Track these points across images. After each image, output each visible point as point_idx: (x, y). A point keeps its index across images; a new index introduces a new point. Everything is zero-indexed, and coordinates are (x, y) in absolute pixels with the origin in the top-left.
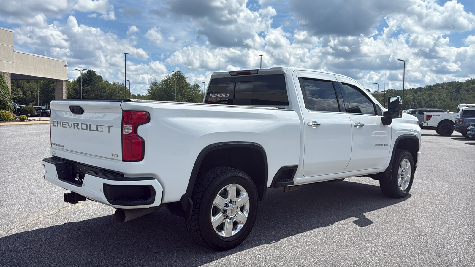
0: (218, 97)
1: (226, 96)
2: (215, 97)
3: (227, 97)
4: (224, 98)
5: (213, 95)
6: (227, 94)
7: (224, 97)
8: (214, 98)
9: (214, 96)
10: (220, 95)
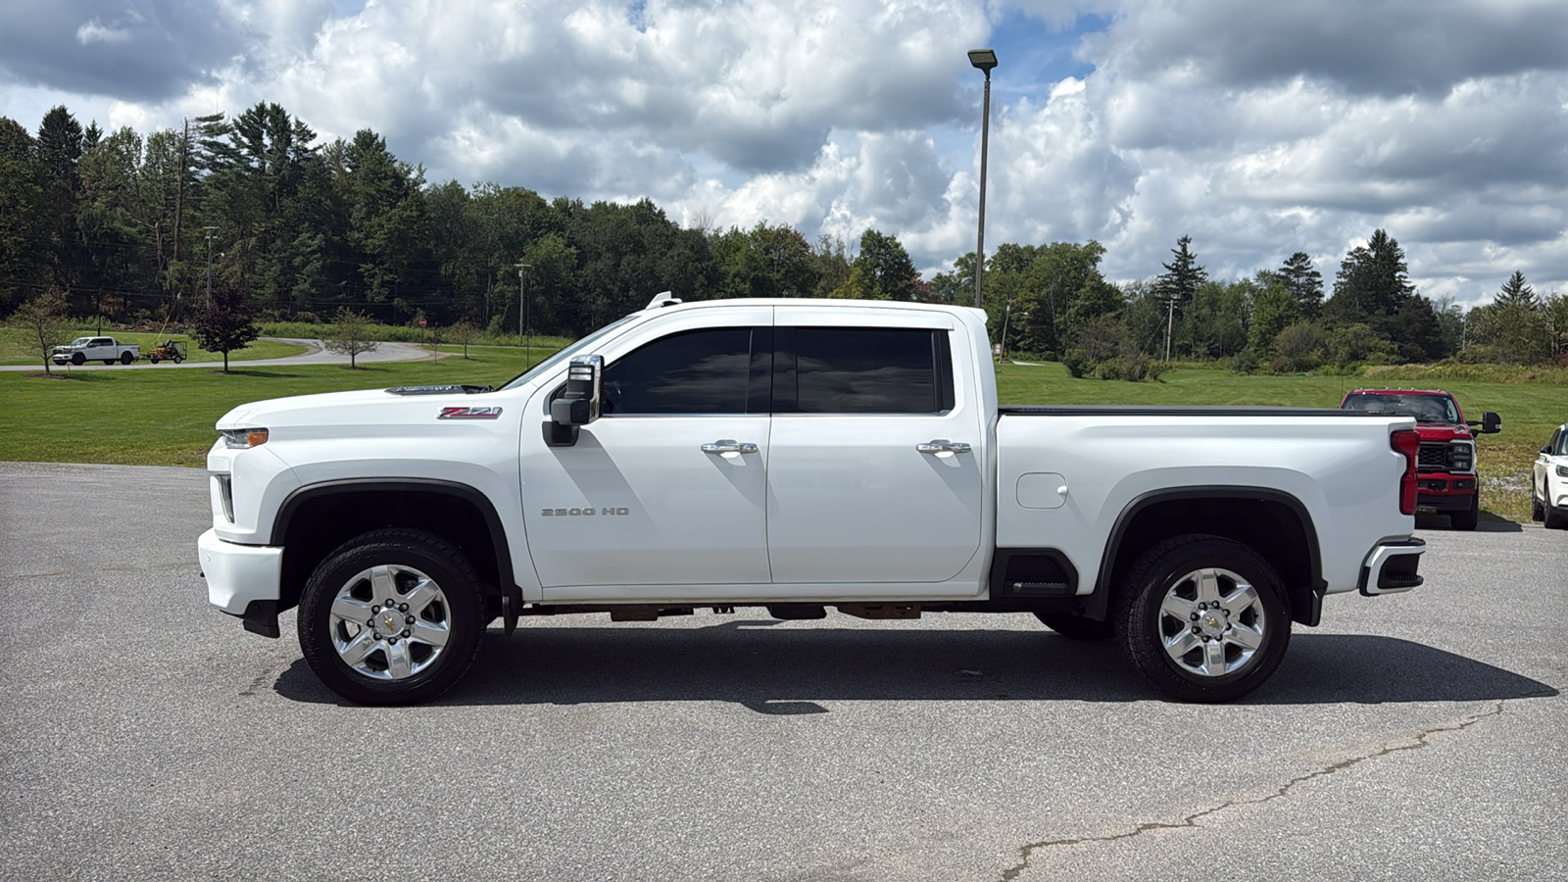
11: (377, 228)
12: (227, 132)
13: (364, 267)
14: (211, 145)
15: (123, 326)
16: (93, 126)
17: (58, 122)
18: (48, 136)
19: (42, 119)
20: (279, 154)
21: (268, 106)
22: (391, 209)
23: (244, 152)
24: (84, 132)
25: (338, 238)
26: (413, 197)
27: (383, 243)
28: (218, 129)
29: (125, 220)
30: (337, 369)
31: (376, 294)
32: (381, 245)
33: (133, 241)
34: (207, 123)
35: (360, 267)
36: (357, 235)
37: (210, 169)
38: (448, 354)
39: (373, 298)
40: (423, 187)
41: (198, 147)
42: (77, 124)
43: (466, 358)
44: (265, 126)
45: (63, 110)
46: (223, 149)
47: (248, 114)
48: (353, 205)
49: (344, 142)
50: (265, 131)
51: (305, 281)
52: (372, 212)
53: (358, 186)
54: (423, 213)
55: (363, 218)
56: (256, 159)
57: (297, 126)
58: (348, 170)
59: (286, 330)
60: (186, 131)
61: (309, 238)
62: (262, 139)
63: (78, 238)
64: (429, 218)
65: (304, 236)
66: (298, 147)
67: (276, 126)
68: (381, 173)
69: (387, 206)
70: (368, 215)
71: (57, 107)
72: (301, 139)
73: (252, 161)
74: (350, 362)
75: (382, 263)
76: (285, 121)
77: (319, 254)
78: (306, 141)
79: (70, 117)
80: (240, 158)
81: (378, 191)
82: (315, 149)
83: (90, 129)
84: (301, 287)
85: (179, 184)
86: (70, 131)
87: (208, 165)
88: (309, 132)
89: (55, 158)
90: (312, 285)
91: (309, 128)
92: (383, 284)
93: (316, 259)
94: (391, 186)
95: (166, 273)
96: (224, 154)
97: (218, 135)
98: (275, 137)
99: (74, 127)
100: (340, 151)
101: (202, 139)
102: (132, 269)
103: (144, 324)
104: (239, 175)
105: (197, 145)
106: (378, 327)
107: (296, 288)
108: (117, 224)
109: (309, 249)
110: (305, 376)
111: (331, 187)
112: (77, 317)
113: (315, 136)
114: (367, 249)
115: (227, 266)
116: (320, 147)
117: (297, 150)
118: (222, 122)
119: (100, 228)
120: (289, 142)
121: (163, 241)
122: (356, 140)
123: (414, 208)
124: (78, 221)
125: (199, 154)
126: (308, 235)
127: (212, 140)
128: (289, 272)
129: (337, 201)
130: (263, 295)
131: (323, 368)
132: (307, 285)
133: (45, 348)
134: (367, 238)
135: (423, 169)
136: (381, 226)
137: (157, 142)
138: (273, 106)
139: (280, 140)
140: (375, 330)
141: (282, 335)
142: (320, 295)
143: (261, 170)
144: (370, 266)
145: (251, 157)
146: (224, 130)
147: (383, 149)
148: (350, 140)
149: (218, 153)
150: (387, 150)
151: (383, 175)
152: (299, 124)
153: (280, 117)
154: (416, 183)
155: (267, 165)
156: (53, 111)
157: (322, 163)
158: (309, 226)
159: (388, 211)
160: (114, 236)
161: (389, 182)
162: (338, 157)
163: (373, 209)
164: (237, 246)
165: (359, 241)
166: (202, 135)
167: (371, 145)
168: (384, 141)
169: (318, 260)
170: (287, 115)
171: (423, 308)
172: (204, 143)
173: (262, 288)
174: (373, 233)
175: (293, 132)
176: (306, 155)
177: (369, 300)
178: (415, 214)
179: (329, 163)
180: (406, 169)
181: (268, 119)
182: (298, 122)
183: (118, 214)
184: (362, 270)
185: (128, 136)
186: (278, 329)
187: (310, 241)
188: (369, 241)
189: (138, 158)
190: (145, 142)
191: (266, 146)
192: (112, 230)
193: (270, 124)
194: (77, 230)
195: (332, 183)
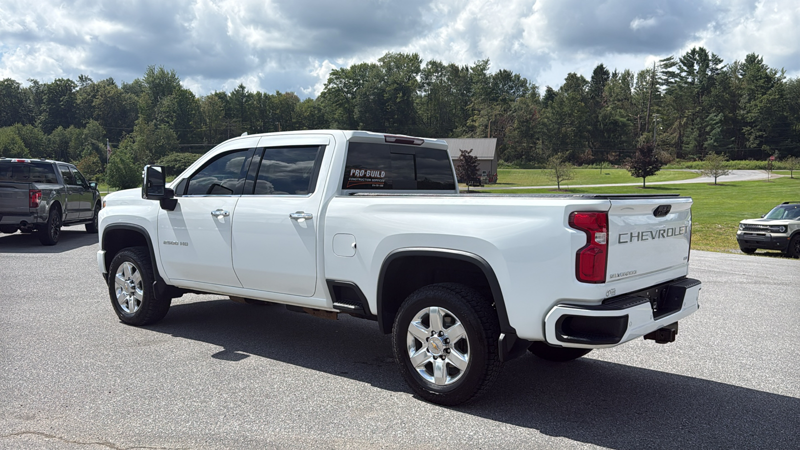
0: (367, 175)
1: (380, 174)
2: (361, 175)
3: (382, 176)
4: (377, 178)
5: (356, 172)
6: (382, 172)
7: (378, 176)
8: (360, 177)
9: (359, 173)
10: (371, 173)
11: (754, 107)
12: (674, 65)
13: (745, 129)
14: (666, 73)
15: (616, 166)
16: (615, 71)
17: (600, 72)
18: (595, 79)
19: (593, 71)
20: (702, 73)
21: (697, 49)
22: (763, 96)
23: (684, 74)
24: (611, 75)
25: (731, 114)
26: (776, 87)
27: (756, 115)
28: (670, 64)
29: (621, 115)
30: (706, 185)
31: (752, 143)
32: (756, 116)
33: (624, 125)
34: (665, 62)
35: (743, 129)
36: (742, 112)
37: (666, 85)
38: (783, 176)
39: (750, 146)
40: (784, 81)
41: (659, 75)
42: (608, 71)
43: (792, 178)
44: (695, 60)
45: (602, 65)
46: (672, 75)
47: (687, 54)
48: (741, 96)
49: (739, 62)
50: (695, 62)
51: (711, 139)
52: (752, 99)
53: (745, 84)
54: (782, 96)
55: (746, 102)
56: (690, 77)
57: (712, 57)
58: (741, 77)
59: (698, 165)
60: (654, 67)
61: (715, 116)
62: (693, 66)
63: (599, 126)
64: (786, 99)
65: (711, 116)
66: (712, 68)
67: (701, 59)
68: (759, 76)
69: (760, 94)
70: (750, 100)
71: (599, 64)
72: (714, 64)
73: (688, 78)
74: (714, 181)
75: (756, 126)
76: (706, 55)
77: (720, 124)
78: (717, 64)
79: (605, 68)
80: (682, 78)
81: (756, 87)
82: (722, 68)
83: (614, 72)
84: (709, 142)
85: (650, 94)
86: (604, 75)
87: (665, 83)
88: (719, 60)
89: (597, 89)
90: (715, 141)
91: (719, 57)
92: (756, 138)
93: (718, 127)
94: (764, 83)
95: (639, 139)
96: (672, 77)
97: (669, 67)
98: (701, 64)
99: (607, 73)
100: (737, 68)
101: (662, 70)
102: (624, 138)
103: (626, 165)
104: (680, 87)
105: (658, 74)
106: (749, 162)
107: (705, 143)
108: (617, 117)
109: (714, 122)
110: (685, 189)
111: (730, 87)
112: (596, 163)
113: (722, 61)
114: (748, 119)
115: (671, 134)
116: (725, 66)
117: (712, 70)
118: (672, 61)
119: (609, 120)
120: (708, 66)
121: (641, 123)
122: (746, 60)
123: (777, 93)
124: (599, 118)
125: (660, 78)
126: (714, 114)
127: (666, 70)
128: (703, 135)
129: (733, 95)
130: (688, 147)
131: (697, 185)
132: (712, 141)
133: (558, 177)
134: (748, 113)
135: (784, 70)
136: (756, 105)
137: (642, 75)
138: (700, 49)
139: (703, 66)
140: (747, 164)
141: (695, 168)
142: (719, 146)
143: (692, 83)
144: (749, 128)
145: (688, 77)
146: (673, 64)
147: (761, 63)
148: (742, 60)
149: (669, 77)
150: (763, 63)
151: (759, 77)
152: (713, 56)
153: (703, 53)
154: (779, 80)
155: (696, 80)
156: (598, 67)
157: (726, 75)
158: (715, 109)
159: (761, 97)
160: (615, 123)
161: (762, 81)
162: (735, 70)
163: (752, 96)
164: (677, 123)
165: (743, 115)
166: (662, 68)
167: (754, 61)
168: (762, 58)
169: (719, 127)
170: (707, 52)
171: (779, 150)
172: (663, 72)
173: (688, 144)
174: (751, 110)
175: (710, 60)
176: (717, 72)
177: (748, 147)
178: (777, 97)
179: (730, 74)
180: (774, 72)
181: (697, 55)
182: (713, 55)
183: (618, 112)
184: (744, 130)
185: (627, 74)
186: (693, 165)
187: (715, 117)
188: (749, 114)
189: (632, 84)
190: (636, 76)
191: (696, 70)
192: (614, 120)
193: (698, 58)
194: (599, 122)
195: (731, 85)
